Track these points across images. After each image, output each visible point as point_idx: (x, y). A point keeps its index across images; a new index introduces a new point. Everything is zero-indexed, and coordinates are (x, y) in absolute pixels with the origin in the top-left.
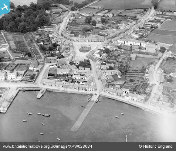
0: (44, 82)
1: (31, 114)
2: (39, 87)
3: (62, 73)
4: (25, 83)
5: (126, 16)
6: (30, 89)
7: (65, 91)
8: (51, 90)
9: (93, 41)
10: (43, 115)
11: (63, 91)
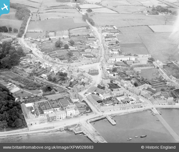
0: (104, 110)
1: (131, 139)
2: (103, 115)
3: (105, 98)
4: (87, 115)
5: (78, 35)
6: (97, 120)
7: (126, 113)
8: (114, 115)
9: (89, 63)
10: (141, 137)
11: (125, 113)
